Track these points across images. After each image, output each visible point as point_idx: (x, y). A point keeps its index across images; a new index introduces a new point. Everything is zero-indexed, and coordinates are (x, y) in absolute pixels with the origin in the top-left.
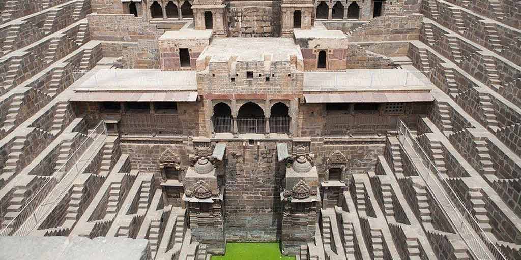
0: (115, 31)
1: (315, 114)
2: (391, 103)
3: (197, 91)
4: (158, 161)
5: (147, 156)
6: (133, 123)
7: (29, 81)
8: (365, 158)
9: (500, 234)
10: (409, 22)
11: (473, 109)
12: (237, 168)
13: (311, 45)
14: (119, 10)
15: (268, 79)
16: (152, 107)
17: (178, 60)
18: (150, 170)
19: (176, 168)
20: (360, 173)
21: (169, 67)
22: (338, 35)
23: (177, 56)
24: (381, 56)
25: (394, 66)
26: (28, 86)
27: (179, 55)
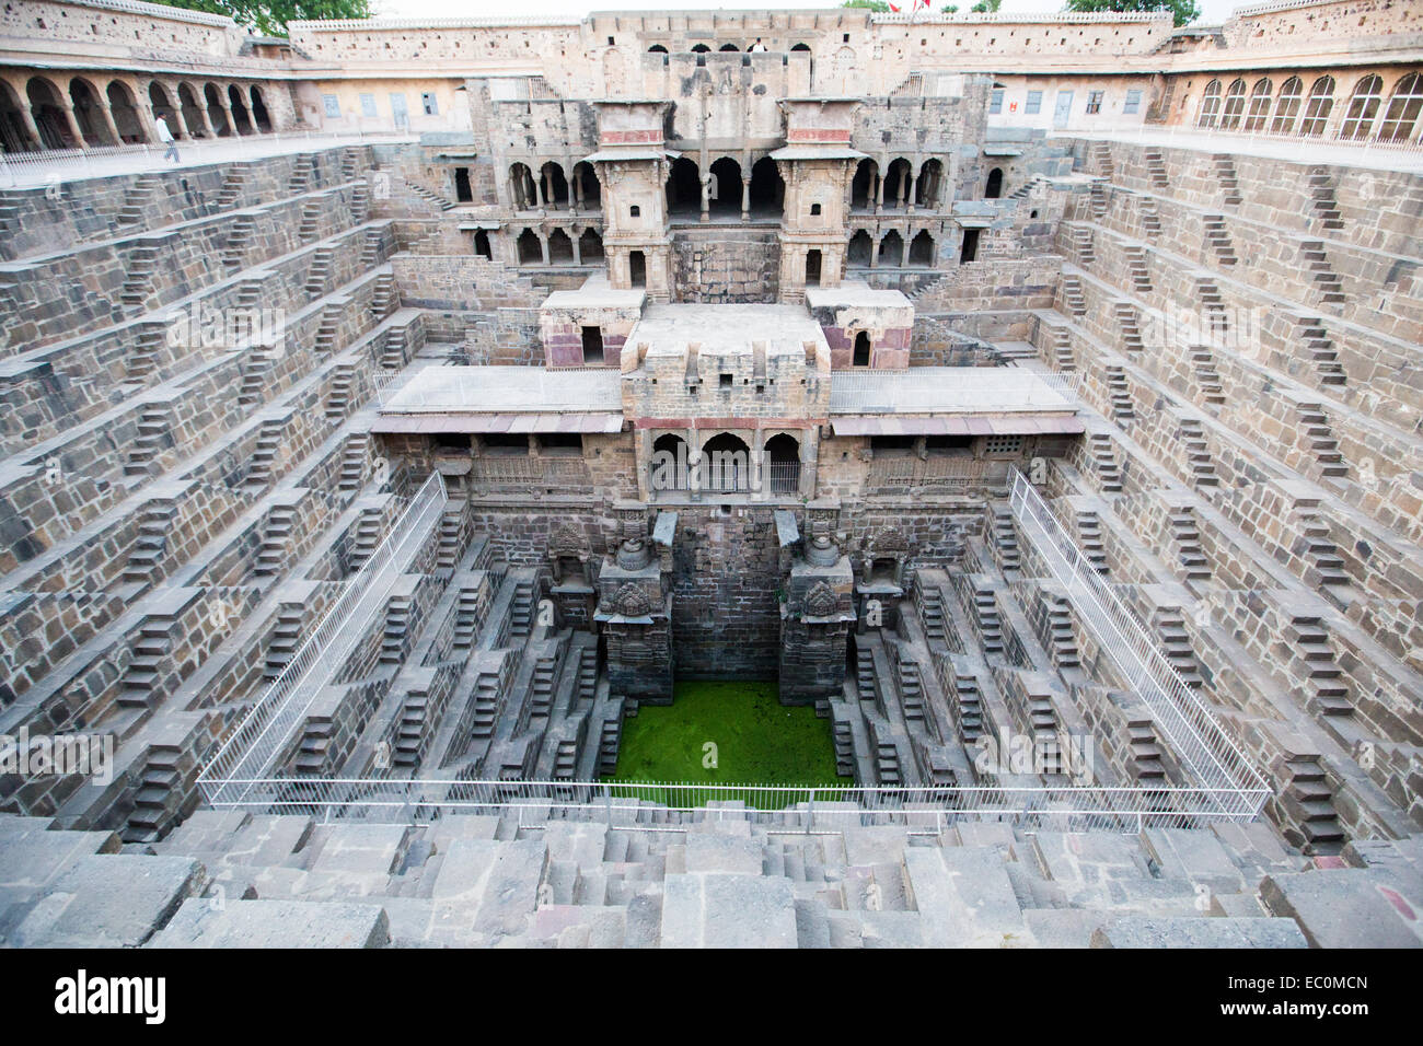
0: (450, 289)
1: (850, 456)
2: (998, 437)
3: (620, 412)
4: (544, 546)
5: (524, 537)
6: (496, 474)
7: (289, 395)
8: (944, 539)
9: (1215, 693)
10: (1034, 272)
11: (1165, 451)
12: (699, 559)
13: (843, 320)
14: (454, 246)
15: (760, 389)
16: (532, 444)
17: (579, 349)
18: (529, 564)
19: (582, 558)
20: (933, 567)
21: (561, 365)
22: (896, 299)
23: (578, 342)
24: (975, 341)
25: (1000, 360)
26: (287, 404)
27: (581, 339)
